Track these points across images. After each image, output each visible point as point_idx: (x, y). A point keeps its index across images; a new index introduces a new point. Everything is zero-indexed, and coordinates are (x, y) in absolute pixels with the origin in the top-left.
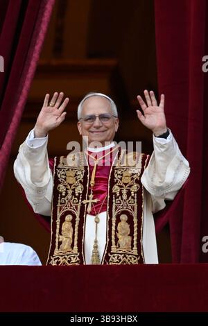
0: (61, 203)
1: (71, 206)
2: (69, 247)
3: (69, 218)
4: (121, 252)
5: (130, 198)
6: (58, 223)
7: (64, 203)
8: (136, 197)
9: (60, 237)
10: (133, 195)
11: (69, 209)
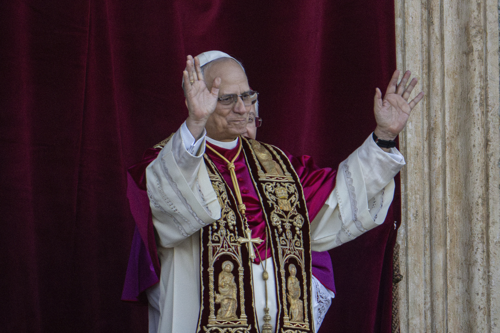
0: (213, 242)
1: (229, 247)
2: (234, 314)
3: (228, 266)
4: (293, 327)
5: (296, 237)
6: (212, 274)
7: (218, 242)
8: (301, 236)
9: (217, 295)
10: (298, 232)
11: (226, 252)
